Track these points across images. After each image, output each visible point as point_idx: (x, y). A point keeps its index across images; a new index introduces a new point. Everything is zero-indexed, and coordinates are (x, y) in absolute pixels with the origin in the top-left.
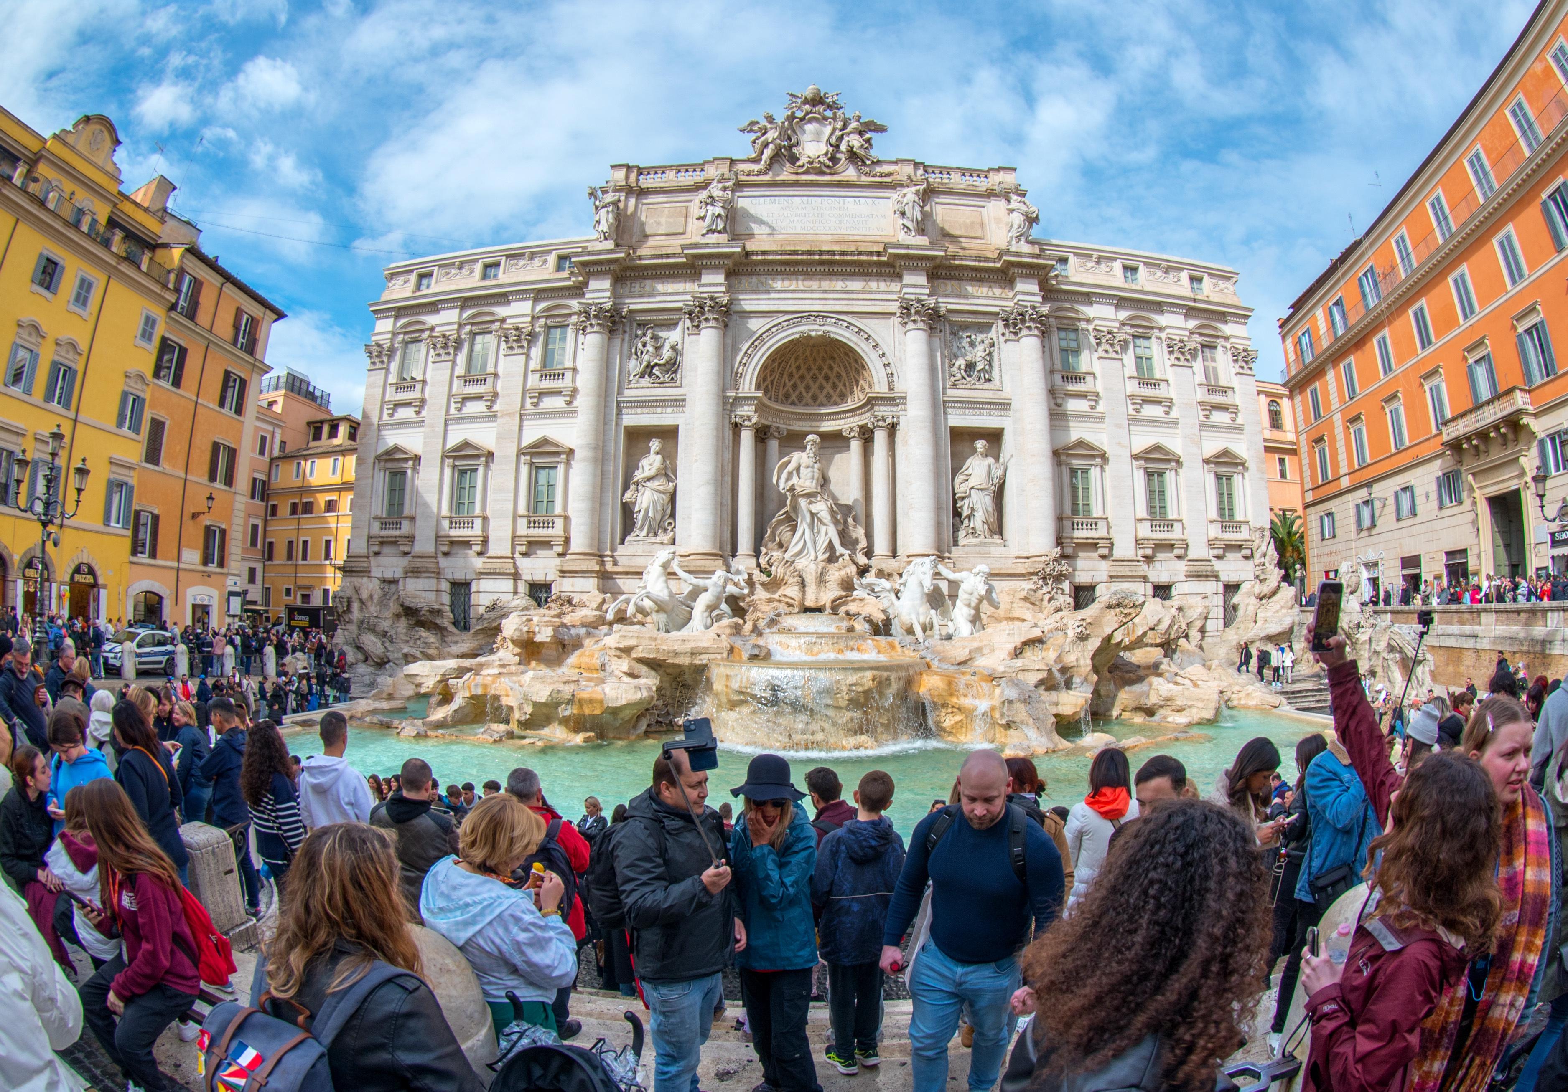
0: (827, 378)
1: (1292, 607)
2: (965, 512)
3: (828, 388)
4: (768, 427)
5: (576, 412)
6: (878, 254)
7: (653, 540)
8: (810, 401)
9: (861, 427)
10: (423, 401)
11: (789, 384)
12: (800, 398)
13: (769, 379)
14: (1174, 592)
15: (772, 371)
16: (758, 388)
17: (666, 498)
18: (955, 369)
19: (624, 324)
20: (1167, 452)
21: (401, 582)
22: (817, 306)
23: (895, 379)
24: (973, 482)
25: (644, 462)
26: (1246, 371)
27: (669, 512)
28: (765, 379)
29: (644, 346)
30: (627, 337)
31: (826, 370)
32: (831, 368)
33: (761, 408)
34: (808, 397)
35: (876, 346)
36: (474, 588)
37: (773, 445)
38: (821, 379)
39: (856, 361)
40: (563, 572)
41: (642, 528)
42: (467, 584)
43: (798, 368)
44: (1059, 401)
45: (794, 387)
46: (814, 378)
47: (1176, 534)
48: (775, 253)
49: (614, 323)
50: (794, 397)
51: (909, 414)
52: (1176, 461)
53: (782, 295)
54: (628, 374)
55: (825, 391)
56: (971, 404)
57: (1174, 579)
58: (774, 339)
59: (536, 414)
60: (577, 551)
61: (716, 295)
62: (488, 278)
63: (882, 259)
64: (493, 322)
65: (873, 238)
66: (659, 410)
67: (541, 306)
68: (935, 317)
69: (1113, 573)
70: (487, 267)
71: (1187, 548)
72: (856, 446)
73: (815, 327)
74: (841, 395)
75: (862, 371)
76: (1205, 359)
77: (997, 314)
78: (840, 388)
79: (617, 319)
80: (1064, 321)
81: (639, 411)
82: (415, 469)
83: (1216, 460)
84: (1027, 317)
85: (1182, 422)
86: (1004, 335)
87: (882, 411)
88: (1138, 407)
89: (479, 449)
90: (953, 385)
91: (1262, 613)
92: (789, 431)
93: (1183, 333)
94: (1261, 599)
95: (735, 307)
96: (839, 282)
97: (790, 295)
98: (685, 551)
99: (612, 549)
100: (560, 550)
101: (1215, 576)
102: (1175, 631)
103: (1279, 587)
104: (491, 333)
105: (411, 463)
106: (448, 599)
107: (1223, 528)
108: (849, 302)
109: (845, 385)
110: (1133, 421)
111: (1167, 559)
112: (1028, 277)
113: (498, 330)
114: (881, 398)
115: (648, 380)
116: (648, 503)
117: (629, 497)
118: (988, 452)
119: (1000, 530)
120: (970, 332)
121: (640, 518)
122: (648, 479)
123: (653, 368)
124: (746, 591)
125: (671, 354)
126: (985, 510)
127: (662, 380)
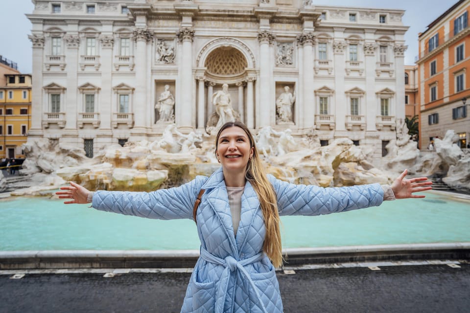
0: (230, 64)
1: (415, 150)
2: (280, 113)
3: (231, 68)
4: (209, 82)
5: (135, 74)
6: (251, 12)
7: (167, 122)
8: (224, 73)
9: (243, 82)
10: (65, 65)
11: (217, 66)
12: (220, 71)
13: (209, 64)
14: (360, 143)
15: (210, 61)
16: (205, 66)
17: (172, 107)
18: (278, 60)
19: (152, 38)
20: (360, 90)
21: (60, 139)
22: (227, 34)
23: (256, 63)
24: (284, 102)
25: (163, 94)
26: (400, 55)
27: (172, 112)
28: (207, 63)
29: (161, 48)
30: (154, 44)
31: (230, 61)
32: (232, 60)
33: (206, 74)
34: (223, 71)
35: (249, 50)
36: (95, 141)
37: (211, 89)
38: (228, 65)
39: (241, 57)
40: (132, 134)
41: (163, 118)
42: (91, 140)
43: (220, 60)
44: (317, 72)
45: (218, 67)
46: (226, 64)
47: (362, 121)
48: (211, 11)
49: (148, 37)
50: (218, 71)
51: (261, 76)
52: (364, 93)
53: (214, 29)
54: (155, 59)
55: (230, 69)
56: (283, 73)
57: (360, 138)
58: (211, 47)
59: (118, 74)
60: (137, 126)
61: (188, 28)
62: (90, 12)
63: (252, 14)
64: (95, 33)
65: (249, 5)
66: (168, 74)
67: (116, 28)
68: (271, 38)
69: (335, 136)
70: (88, 7)
71: (366, 127)
72: (241, 89)
73: (226, 43)
74: (236, 71)
75: (243, 61)
76: (381, 52)
77: (295, 37)
78: (235, 67)
79: (149, 36)
80: (322, 40)
81: (160, 74)
82: (64, 93)
83: (382, 93)
84: (307, 38)
85: (367, 78)
86: (297, 45)
87: (251, 75)
88: (348, 73)
89: (94, 86)
90: (277, 66)
91: (400, 152)
92: (216, 84)
93: (372, 41)
94: (400, 146)
95: (196, 34)
96: (235, 24)
97: (217, 30)
98: (179, 126)
99: (151, 126)
100: (131, 126)
101: (377, 137)
102: (362, 157)
103: (409, 142)
104: (94, 38)
105: (62, 90)
106: (83, 146)
107: (383, 119)
108: (239, 33)
109: (237, 67)
110: (346, 78)
111: (358, 130)
112: (309, 20)
113: (98, 37)
114: (250, 71)
115: (163, 62)
116: (165, 109)
117: (157, 106)
118: (289, 91)
119: (293, 119)
120: (284, 45)
121: (162, 114)
122: (165, 100)
123: (165, 57)
124: (201, 141)
125: (172, 52)
126: (288, 112)
127: (169, 62)
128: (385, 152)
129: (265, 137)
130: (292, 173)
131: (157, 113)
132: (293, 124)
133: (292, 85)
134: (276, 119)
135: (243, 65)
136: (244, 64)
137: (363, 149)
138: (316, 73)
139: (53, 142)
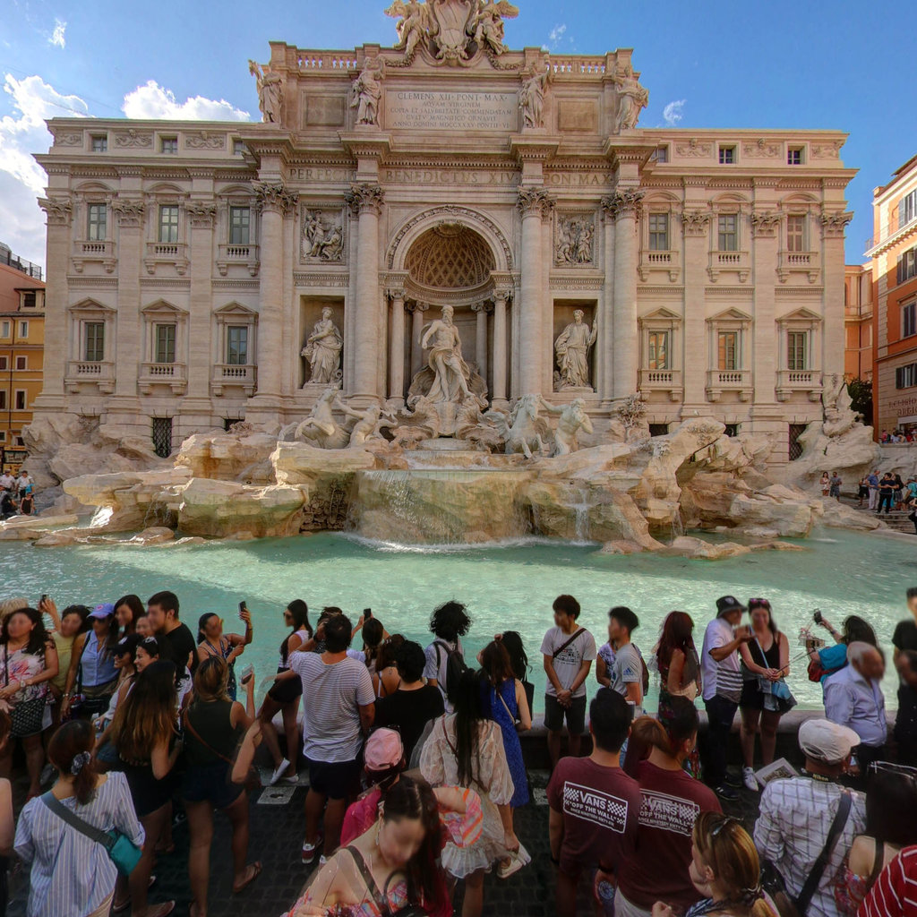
0: (460, 264)
2: (564, 366)
3: (461, 272)
4: (415, 302)
5: (259, 283)
6: (503, 147)
7: (326, 385)
8: (448, 283)
9: (485, 302)
10: (115, 262)
11: (431, 269)
12: (440, 281)
13: (416, 263)
14: (739, 430)
15: (417, 255)
16: (407, 267)
17: (336, 353)
18: (561, 252)
19: (295, 207)
21: (102, 417)
22: (453, 198)
23: (513, 259)
24: (571, 343)
25: (318, 326)
26: (833, 235)
27: (338, 365)
28: (412, 261)
29: (314, 229)
30: (299, 219)
31: (459, 257)
32: (463, 255)
33: (409, 284)
34: (445, 280)
35: (499, 233)
36: (175, 422)
37: (419, 316)
38: (456, 265)
39: (483, 249)
40: (250, 407)
41: (317, 377)
42: (169, 420)
43: (438, 254)
45: (435, 271)
46: (451, 264)
47: (744, 383)
48: (418, 146)
49: (286, 204)
50: (435, 279)
51: (522, 288)
52: (748, 321)
53: (425, 188)
54: (302, 252)
55: (458, 275)
56: (571, 281)
57: (740, 419)
58: (419, 227)
59: (224, 282)
60: (262, 392)
61: (370, 184)
62: (167, 151)
63: (507, 152)
64: (178, 195)
65: (499, 134)
66: (328, 284)
67: (221, 186)
68: (547, 204)
69: (683, 414)
70: (164, 140)
71: (753, 395)
72: (481, 317)
73: (451, 217)
74: (472, 278)
75: (487, 256)
76: (790, 229)
77: (599, 201)
78: (470, 271)
79: (289, 201)
80: (657, 207)
81: (312, 283)
82: (111, 320)
83: (790, 319)
84: (625, 201)
85: (757, 287)
86: (603, 220)
87: (502, 287)
88: (714, 278)
89: (174, 308)
90: (557, 265)
91: (832, 448)
92: (430, 306)
93: (770, 206)
94: (831, 437)
95: (386, 198)
96: (470, 177)
97: (430, 188)
98: (349, 394)
99: (293, 393)
100: (250, 393)
101: (779, 418)
102: (743, 461)
103: (853, 426)
104: (177, 206)
105: (107, 315)
106: (149, 432)
107: (792, 378)
108: (479, 195)
109: (473, 269)
110: (709, 290)
111: (734, 403)
112: (630, 161)
113: (183, 205)
114: (501, 276)
115: (317, 259)
116: (322, 356)
117: (306, 352)
118: (585, 320)
119: (591, 380)
120: (575, 220)
121: (316, 369)
122: (321, 339)
123: (322, 247)
124: (395, 424)
125: (336, 236)
126: (580, 365)
127: (330, 258)
128: (796, 450)
129: (528, 414)
130: (584, 494)
131: (306, 365)
132: (592, 390)
133: (589, 307)
134: (555, 380)
135: (486, 266)
136: (489, 263)
137: (745, 442)
138: (643, 280)
139: (87, 422)
